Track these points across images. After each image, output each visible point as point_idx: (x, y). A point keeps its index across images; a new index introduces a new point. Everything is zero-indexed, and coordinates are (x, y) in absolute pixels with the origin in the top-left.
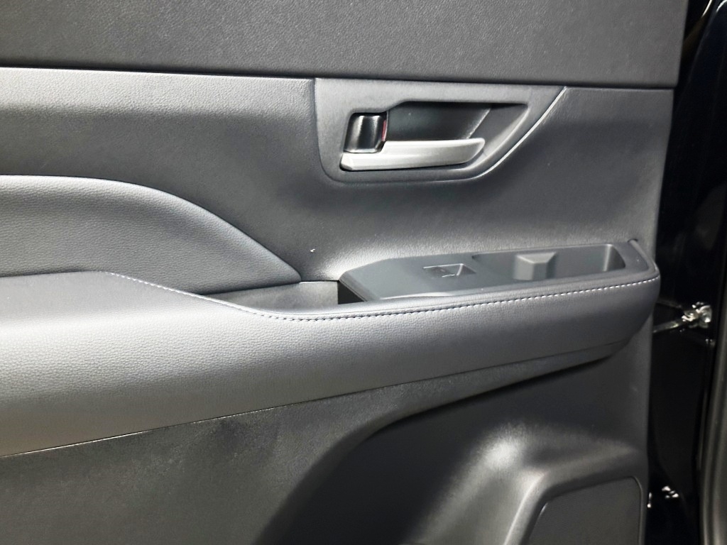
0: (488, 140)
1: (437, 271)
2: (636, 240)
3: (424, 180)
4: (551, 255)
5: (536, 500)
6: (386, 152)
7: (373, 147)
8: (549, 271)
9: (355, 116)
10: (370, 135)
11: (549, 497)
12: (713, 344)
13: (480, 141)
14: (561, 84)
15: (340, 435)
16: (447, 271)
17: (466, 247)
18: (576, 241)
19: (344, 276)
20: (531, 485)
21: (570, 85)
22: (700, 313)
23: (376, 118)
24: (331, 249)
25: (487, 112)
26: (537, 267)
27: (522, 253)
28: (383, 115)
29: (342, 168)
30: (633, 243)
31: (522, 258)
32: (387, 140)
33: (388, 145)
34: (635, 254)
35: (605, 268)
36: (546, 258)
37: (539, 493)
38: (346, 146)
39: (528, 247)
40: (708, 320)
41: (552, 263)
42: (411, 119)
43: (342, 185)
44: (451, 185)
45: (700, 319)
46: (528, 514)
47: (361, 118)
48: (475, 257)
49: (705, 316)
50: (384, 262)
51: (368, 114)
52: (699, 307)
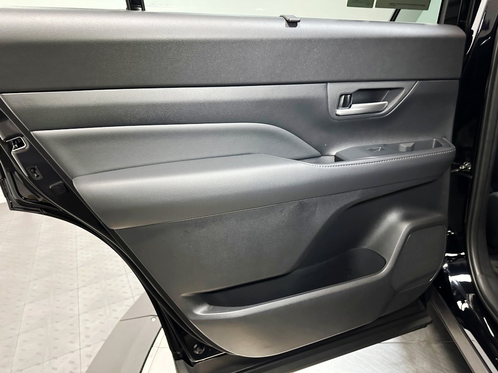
0: (389, 102)
1: (371, 150)
2: (444, 137)
3: (365, 118)
4: (412, 144)
5: (407, 232)
6: (352, 108)
7: (347, 107)
8: (412, 149)
9: (341, 95)
10: (347, 102)
11: (411, 232)
12: (471, 177)
13: (386, 102)
14: (416, 80)
15: (338, 208)
16: (375, 150)
17: (381, 142)
18: (421, 139)
19: (336, 153)
20: (405, 227)
21: (420, 80)
22: (466, 166)
23: (349, 96)
24: (331, 145)
25: (388, 92)
26: (407, 148)
27: (402, 143)
28: (351, 95)
29: (337, 115)
30: (443, 138)
31: (402, 145)
32: (352, 104)
33: (353, 105)
34: (445, 142)
35: (433, 147)
36: (411, 145)
37: (408, 230)
38: (338, 107)
39: (404, 141)
40: (470, 168)
41: (413, 146)
42: (360, 96)
43: (336, 121)
44: (375, 119)
45: (467, 168)
46: (404, 238)
47: (344, 96)
48: (384, 145)
49: (469, 167)
50: (350, 148)
51: (346, 95)
52: (466, 163)
